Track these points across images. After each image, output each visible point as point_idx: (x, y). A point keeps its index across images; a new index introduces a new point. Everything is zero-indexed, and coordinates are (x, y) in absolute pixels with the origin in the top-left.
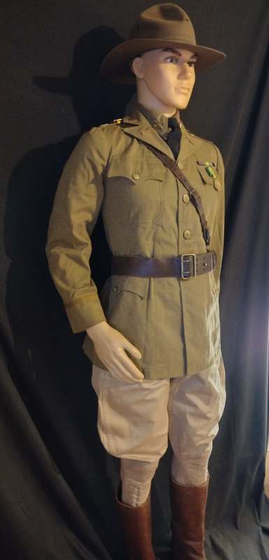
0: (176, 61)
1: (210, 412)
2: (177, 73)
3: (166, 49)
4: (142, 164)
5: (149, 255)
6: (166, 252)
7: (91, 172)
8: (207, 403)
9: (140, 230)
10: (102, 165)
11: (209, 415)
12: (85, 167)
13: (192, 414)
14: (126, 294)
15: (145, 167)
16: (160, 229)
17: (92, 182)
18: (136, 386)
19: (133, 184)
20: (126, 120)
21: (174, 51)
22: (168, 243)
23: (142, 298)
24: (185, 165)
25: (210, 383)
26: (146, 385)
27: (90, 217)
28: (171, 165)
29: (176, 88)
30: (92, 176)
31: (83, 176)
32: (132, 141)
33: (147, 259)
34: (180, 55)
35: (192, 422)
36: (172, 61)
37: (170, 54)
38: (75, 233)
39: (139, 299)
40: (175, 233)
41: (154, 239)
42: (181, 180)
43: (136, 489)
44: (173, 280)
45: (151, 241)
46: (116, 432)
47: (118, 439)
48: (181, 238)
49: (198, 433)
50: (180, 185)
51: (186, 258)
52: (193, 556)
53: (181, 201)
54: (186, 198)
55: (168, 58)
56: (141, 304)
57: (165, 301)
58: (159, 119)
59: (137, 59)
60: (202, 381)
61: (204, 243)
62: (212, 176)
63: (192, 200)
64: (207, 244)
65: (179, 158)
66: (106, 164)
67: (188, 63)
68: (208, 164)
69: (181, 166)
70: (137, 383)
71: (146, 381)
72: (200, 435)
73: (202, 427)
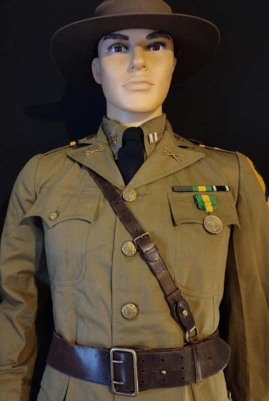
0: (126, 48)
2: (126, 66)
19: (48, 226)
20: (81, 141)
21: (115, 37)
22: (93, 321)
28: (112, 195)
34: (126, 38)
36: (118, 49)
40: (105, 305)
42: (127, 217)
44: (102, 391)
48: (117, 316)
51: (118, 354)
54: (131, 247)
55: (110, 48)
61: (173, 328)
62: (204, 209)
63: (139, 250)
64: (185, 329)
65: (131, 183)
66: (32, 198)
67: (148, 48)
68: (202, 189)
69: (129, 196)
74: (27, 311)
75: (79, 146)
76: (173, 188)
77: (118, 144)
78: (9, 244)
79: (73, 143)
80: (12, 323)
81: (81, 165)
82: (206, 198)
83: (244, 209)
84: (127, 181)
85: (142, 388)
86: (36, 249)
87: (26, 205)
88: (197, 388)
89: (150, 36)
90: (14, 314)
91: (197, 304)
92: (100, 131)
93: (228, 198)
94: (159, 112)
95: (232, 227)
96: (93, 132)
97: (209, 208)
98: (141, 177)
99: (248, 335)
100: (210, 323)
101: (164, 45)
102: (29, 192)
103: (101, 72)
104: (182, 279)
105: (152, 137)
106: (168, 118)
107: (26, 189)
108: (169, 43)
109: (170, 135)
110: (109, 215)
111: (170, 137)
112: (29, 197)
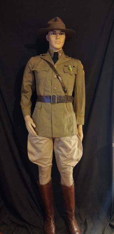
0: (55, 34)
1: (67, 155)
2: (55, 38)
3: (51, 31)
4: (42, 67)
5: (42, 95)
6: (47, 94)
7: (29, 70)
8: (67, 152)
9: (40, 86)
10: (32, 67)
13: (61, 155)
14: (35, 107)
16: (46, 86)
17: (30, 73)
18: (36, 137)
19: (38, 72)
20: (43, 54)
21: (53, 31)
22: (47, 91)
23: (39, 109)
24: (57, 66)
25: (65, 143)
26: (38, 138)
27: (31, 84)
28: (52, 66)
29: (55, 42)
30: (29, 71)
31: (27, 71)
32: (42, 60)
33: (41, 96)
34: (56, 32)
35: (62, 158)
36: (54, 34)
37: (52, 32)
38: (25, 88)
40: (50, 88)
41: (44, 90)
42: (55, 71)
43: (41, 178)
44: (49, 104)
45: (43, 90)
46: (32, 153)
47: (33, 156)
48: (53, 90)
49: (63, 162)
50: (54, 73)
51: (53, 96)
52: (69, 218)
53: (53, 78)
54: (56, 76)
55: (52, 33)
56: (39, 110)
57: (46, 110)
58: (51, 53)
59: (47, 35)
60: (62, 142)
61: (63, 92)
62: (70, 70)
63: (58, 77)
64: (65, 93)
65: (56, 64)
66: (33, 67)
67: (60, 34)
68: (70, 66)
69: (55, 67)
70: (36, 136)
71: (38, 136)
72: (64, 164)
73: (65, 161)
74: (29, 94)
77: (53, 55)
79: (41, 55)
80: (26, 97)
81: (44, 60)
82: (71, 68)
83: (78, 71)
84: (55, 64)
85: (57, 103)
86: (32, 80)
87: (31, 68)
88: (67, 104)
89: (61, 32)
90: (27, 95)
91: (68, 88)
92: (48, 52)
93: (75, 69)
94: (61, 49)
95: (76, 75)
96: (46, 52)
97: (71, 70)
98: (58, 62)
99: (78, 99)
101: (63, 34)
102: (32, 65)
103: (49, 38)
104: (65, 84)
105: (60, 54)
106: (63, 50)
107: (31, 65)
108: (64, 33)
109: (64, 54)
110: (51, 70)
111: (64, 55)
112: (32, 66)
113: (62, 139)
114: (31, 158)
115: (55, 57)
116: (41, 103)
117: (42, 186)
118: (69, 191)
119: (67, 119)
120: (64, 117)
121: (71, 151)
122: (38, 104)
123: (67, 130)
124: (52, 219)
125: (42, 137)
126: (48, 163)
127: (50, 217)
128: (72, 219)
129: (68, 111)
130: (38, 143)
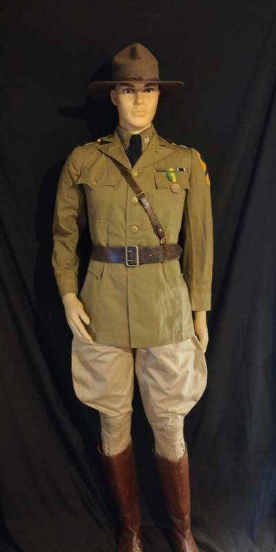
0: (133, 91)
1: (169, 389)
2: (133, 102)
4: (103, 174)
5: (104, 244)
6: (115, 242)
7: (70, 180)
8: (167, 380)
9: (97, 225)
10: (77, 175)
11: (167, 391)
12: (66, 177)
13: (153, 387)
14: (88, 273)
15: (105, 175)
16: (111, 225)
17: (72, 188)
18: (90, 347)
19: (91, 190)
20: (105, 139)
21: (127, 85)
22: (116, 235)
23: (97, 278)
24: (139, 173)
25: (162, 360)
26: (97, 348)
27: (75, 213)
28: (126, 173)
29: (132, 113)
30: (71, 184)
31: (66, 183)
32: (101, 156)
33: (102, 247)
34: (133, 86)
35: (154, 395)
36: (128, 92)
37: (125, 87)
38: (61, 225)
39: (95, 278)
40: (123, 228)
41: (108, 232)
42: (133, 184)
43: (107, 440)
44: (121, 266)
45: (105, 233)
46: (84, 383)
47: (85, 389)
48: (128, 232)
49: (159, 405)
50: (130, 190)
51: (129, 248)
53: (129, 202)
54: (136, 199)
55: (124, 90)
56: (96, 282)
57: (115, 282)
58: (125, 137)
60: (155, 357)
61: (155, 237)
62: (171, 180)
63: (140, 201)
64: (160, 238)
65: (135, 167)
66: (79, 174)
67: (145, 91)
68: (171, 170)
69: (135, 173)
70: (90, 345)
71: (95, 344)
72: (160, 408)
73: (162, 401)
74: (73, 238)
75: (103, 143)
76: (157, 170)
77: (128, 144)
78: (64, 200)
79: (99, 140)
80: (65, 245)
81: (106, 155)
82: (173, 175)
83: (193, 180)
84: (133, 165)
85: (141, 264)
86: (79, 204)
87: (75, 178)
88: (166, 264)
89: (146, 86)
90: (67, 240)
91: (166, 227)
92: (116, 135)
93: (185, 174)
94: (150, 125)
95: (187, 190)
96: (112, 134)
97: (174, 180)
98: (141, 162)
99: (194, 249)
100: (173, 238)
101: (153, 89)
102: (77, 171)
103: (117, 100)
104: (160, 215)
105: (146, 140)
106: (155, 126)
107: (75, 168)
108: (157, 88)
109: (156, 135)
110: (124, 183)
111: (156, 140)
112: (77, 173)
113: (154, 350)
114: (82, 393)
115: (135, 148)
116: (101, 263)
117: (109, 459)
118: (175, 471)
119: (166, 303)
120: (157, 297)
121: (177, 380)
122: (95, 266)
123: (166, 329)
124: (136, 534)
125: (105, 347)
126: (123, 407)
127: (131, 530)
128: (184, 536)
129: (167, 281)
130: (95, 361)
